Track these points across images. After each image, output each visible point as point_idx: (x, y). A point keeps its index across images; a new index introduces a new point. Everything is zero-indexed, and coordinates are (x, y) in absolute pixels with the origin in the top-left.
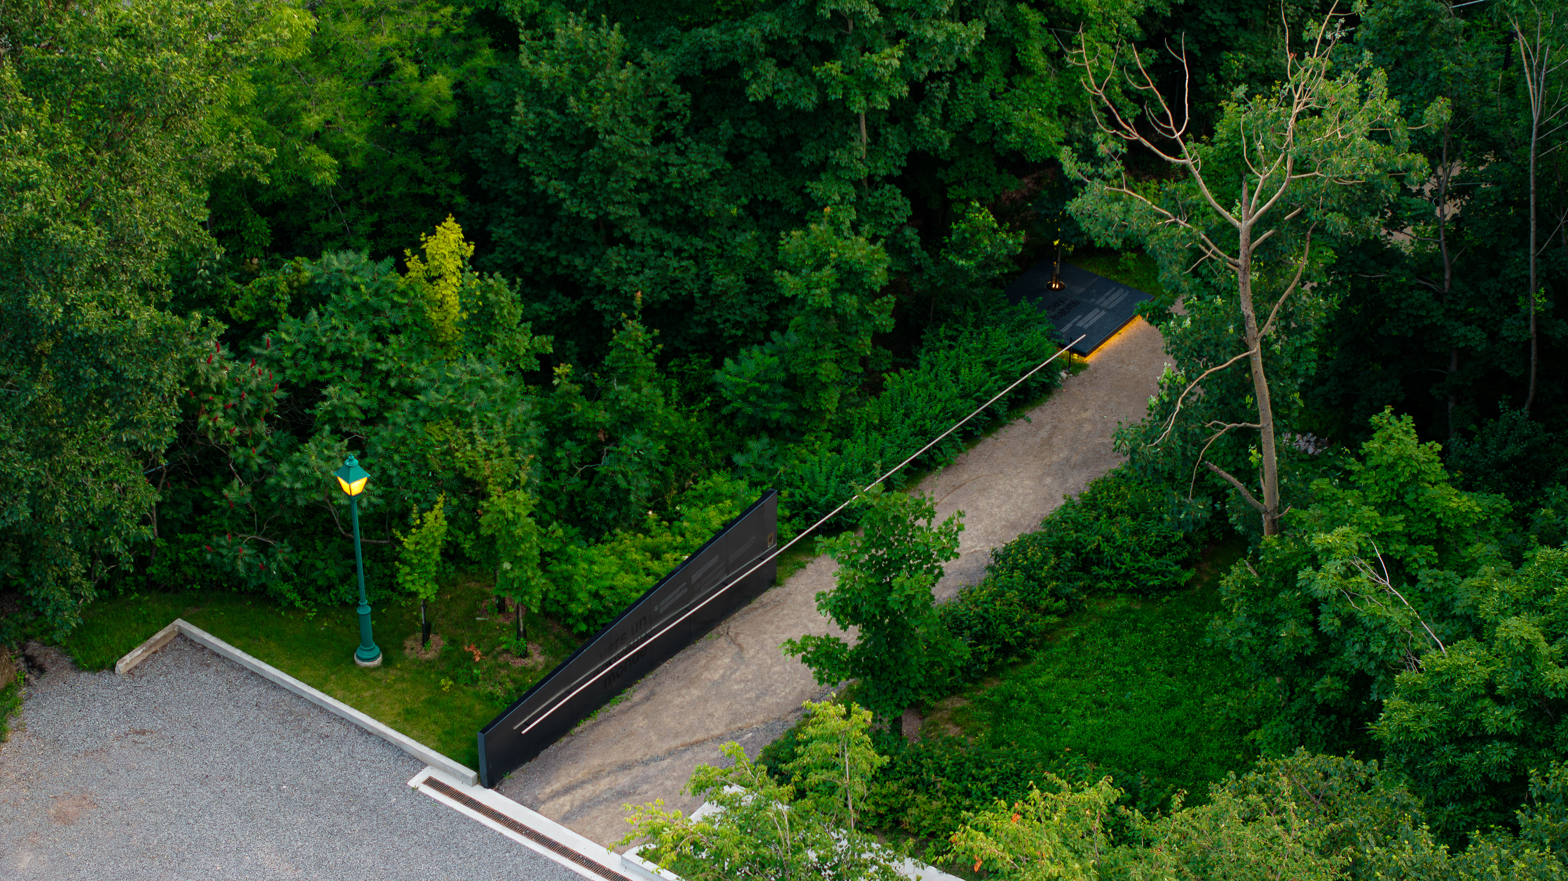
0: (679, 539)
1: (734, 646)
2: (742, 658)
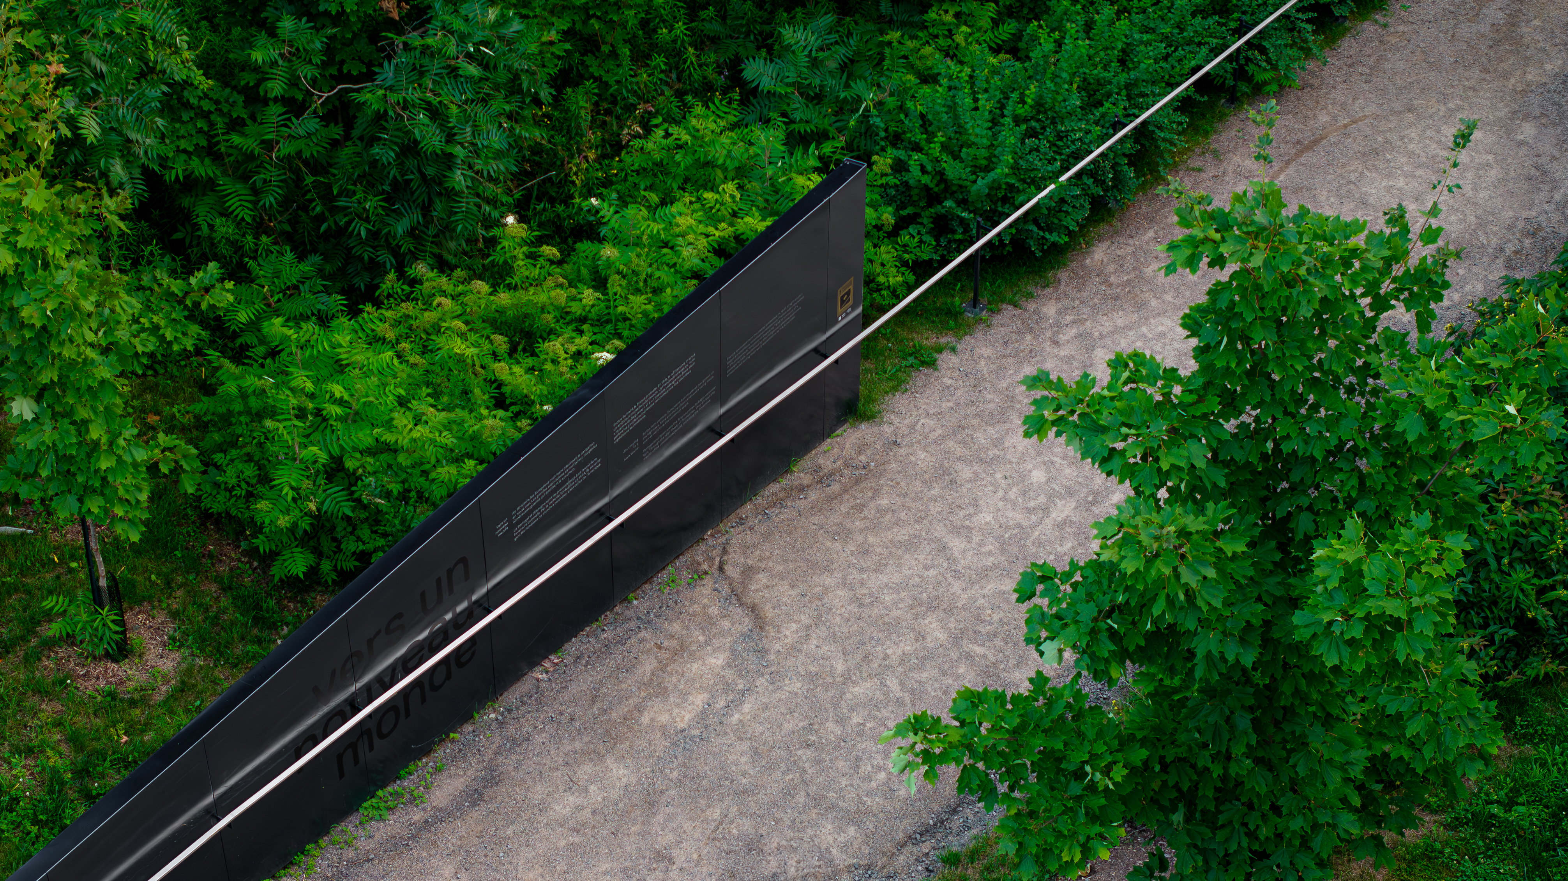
0: (589, 296)
1: (738, 612)
2: (761, 652)
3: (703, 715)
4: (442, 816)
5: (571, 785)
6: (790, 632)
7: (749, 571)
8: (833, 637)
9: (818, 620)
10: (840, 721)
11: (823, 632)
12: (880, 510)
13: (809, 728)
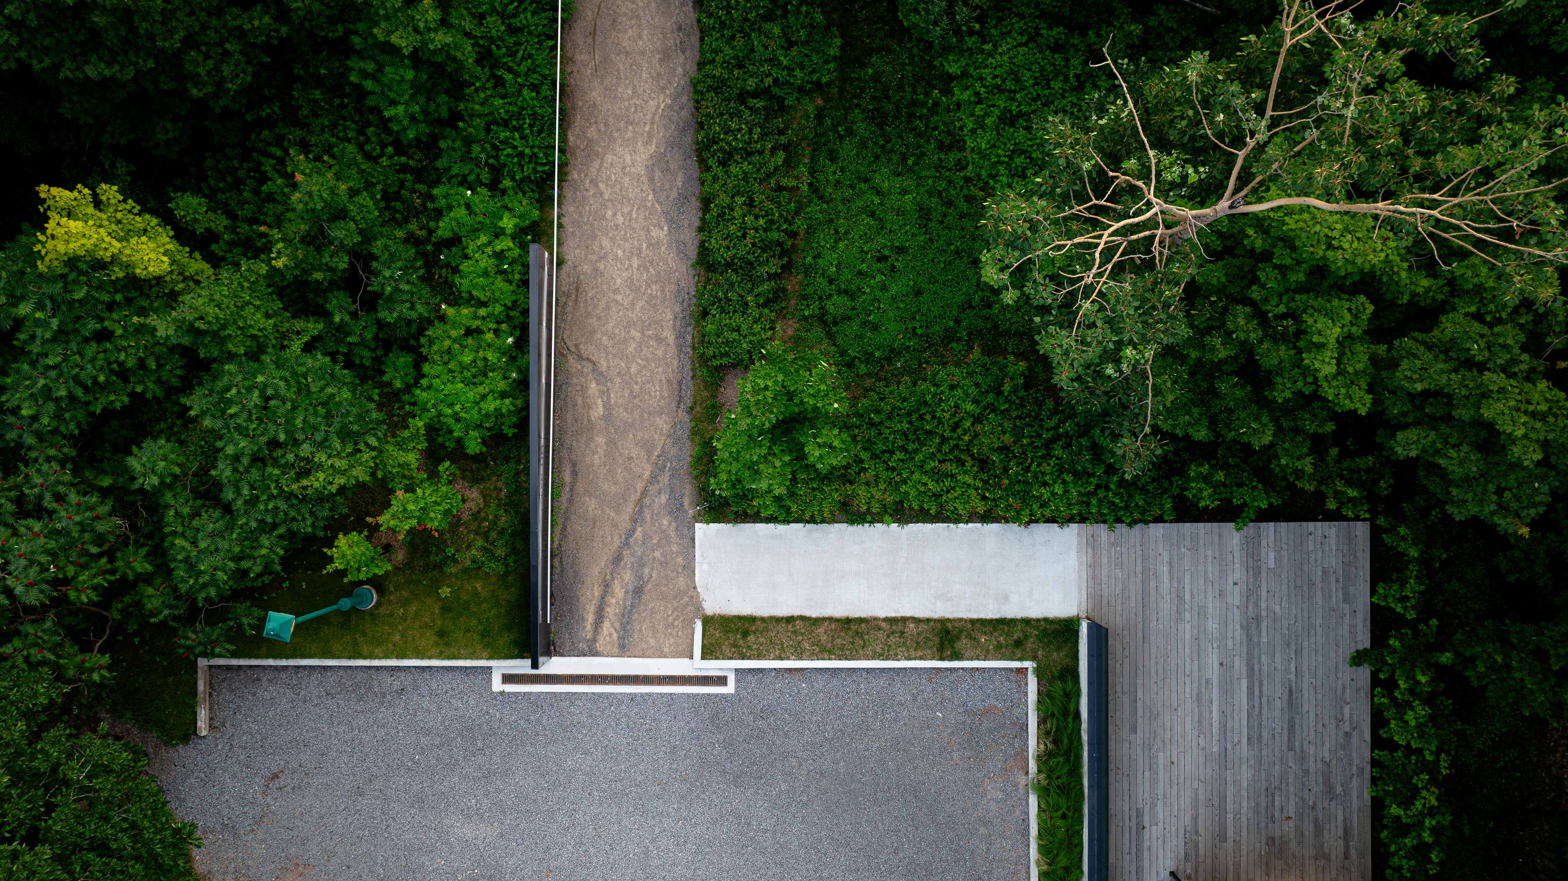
1: (584, 363)
2: (601, 373)
3: (604, 406)
4: (573, 484)
5: (594, 453)
6: (603, 363)
7: (576, 346)
8: (614, 356)
9: (607, 353)
10: (636, 383)
11: (611, 356)
12: (592, 298)
13: (631, 392)
